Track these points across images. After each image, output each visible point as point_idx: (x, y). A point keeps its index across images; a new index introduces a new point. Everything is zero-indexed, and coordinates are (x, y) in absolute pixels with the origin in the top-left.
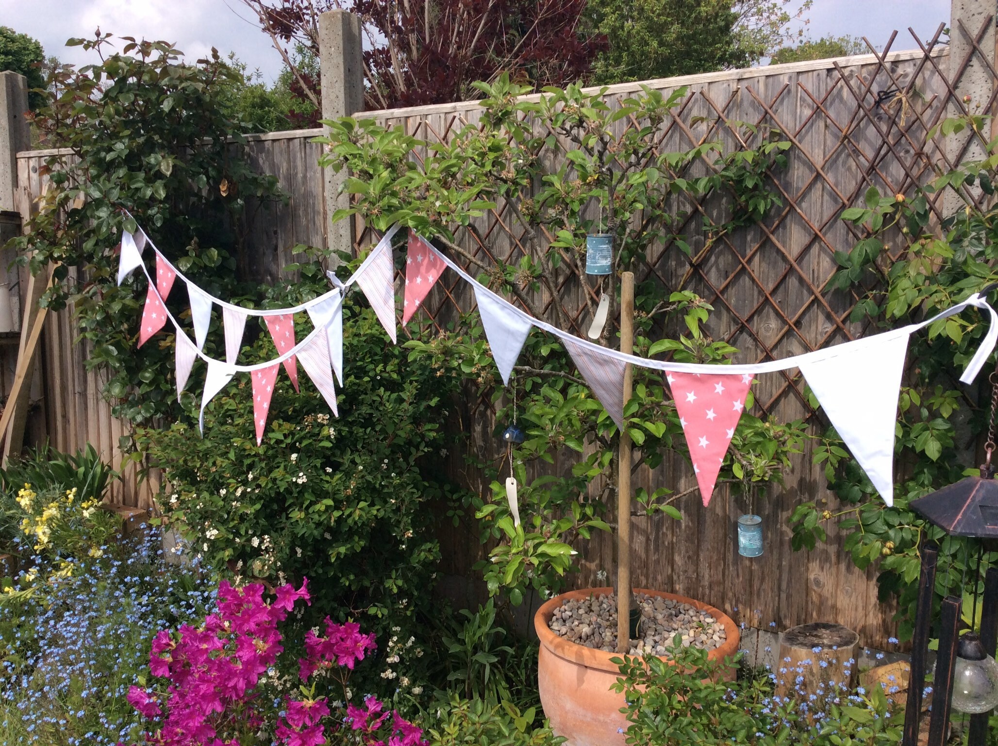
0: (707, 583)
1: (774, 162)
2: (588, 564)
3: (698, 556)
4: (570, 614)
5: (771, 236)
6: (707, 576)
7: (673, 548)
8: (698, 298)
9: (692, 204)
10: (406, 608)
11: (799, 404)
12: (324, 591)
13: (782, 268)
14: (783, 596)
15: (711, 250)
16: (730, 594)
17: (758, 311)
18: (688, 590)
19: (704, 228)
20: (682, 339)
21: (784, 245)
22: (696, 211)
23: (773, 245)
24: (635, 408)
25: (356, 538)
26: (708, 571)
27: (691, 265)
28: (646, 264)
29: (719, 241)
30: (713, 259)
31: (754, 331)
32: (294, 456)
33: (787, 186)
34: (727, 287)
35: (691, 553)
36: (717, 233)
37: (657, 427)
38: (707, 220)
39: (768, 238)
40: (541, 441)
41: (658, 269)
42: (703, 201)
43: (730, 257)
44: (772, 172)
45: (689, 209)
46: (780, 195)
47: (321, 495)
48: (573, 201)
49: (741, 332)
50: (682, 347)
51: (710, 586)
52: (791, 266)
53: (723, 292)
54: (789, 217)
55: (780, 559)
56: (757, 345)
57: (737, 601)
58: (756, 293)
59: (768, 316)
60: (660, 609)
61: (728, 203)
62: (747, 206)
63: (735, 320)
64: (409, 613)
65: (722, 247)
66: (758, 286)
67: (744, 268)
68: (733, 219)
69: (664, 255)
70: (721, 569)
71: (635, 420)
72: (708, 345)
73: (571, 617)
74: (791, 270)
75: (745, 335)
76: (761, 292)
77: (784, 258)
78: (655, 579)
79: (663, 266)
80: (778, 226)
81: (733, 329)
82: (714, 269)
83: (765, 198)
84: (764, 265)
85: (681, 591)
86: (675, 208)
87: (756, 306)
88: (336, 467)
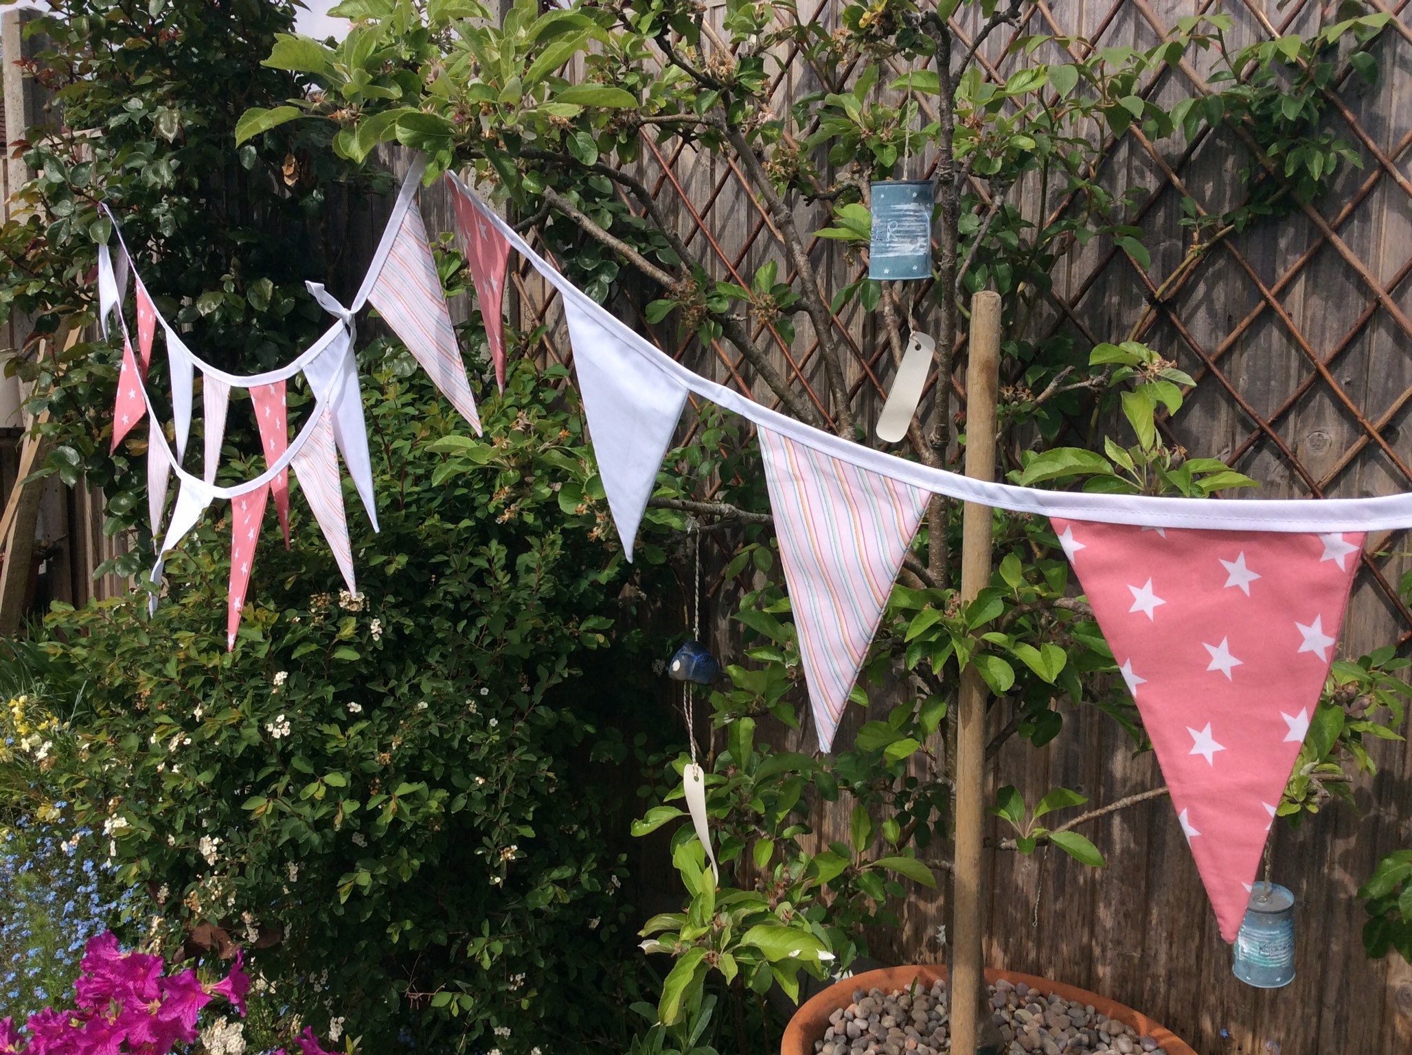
0: (1162, 972)
1: (1349, 69)
2: (922, 905)
3: (1147, 913)
4: (863, 1025)
5: (1334, 237)
6: (1163, 958)
7: (1093, 892)
8: (1157, 358)
9: (1158, 171)
10: (523, 991)
11: (1383, 609)
12: (363, 944)
13: (1357, 308)
14: (1329, 1016)
15: (1198, 271)
16: (1212, 1000)
17: (1299, 404)
18: (1121, 979)
19: (1184, 222)
20: (1110, 449)
21: (1363, 255)
22: (1167, 186)
23: (1340, 257)
24: (995, 609)
25: (404, 853)
26: (1164, 947)
27: (1152, 301)
28: (1055, 302)
29: (1217, 249)
30: (1201, 289)
31: (1289, 443)
32: (280, 677)
33: (1376, 124)
34: (1230, 350)
35: (1131, 906)
36: (1208, 232)
37: (1046, 658)
38: (1190, 204)
39: (1327, 243)
40: (777, 675)
41: (1081, 315)
42: (1183, 165)
43: (1239, 284)
44: (1341, 96)
45: (1151, 183)
46: (1358, 145)
47: (323, 762)
48: (883, 146)
49: (1258, 449)
50: (1108, 468)
51: (1169, 977)
52: (1379, 302)
53: (1221, 359)
54: (1377, 195)
55: (1325, 939)
56: (1292, 478)
57: (1226, 1016)
58: (1294, 364)
59: (1320, 416)
60: (1056, 1030)
61: (1238, 165)
62: (1281, 169)
63: (1245, 421)
64: (525, 1004)
65: (1221, 263)
66: (1299, 347)
67: (1269, 309)
68: (1248, 203)
69: (1096, 282)
70: (1194, 945)
71: (996, 637)
72: (1176, 465)
73: (863, 1032)
74: (1378, 313)
75: (1266, 455)
76: (1306, 360)
77: (1363, 286)
78: (1055, 949)
79: (1093, 306)
80: (1350, 216)
81: (1240, 442)
82: (1202, 314)
83: (1326, 149)
84: (1315, 301)
85: (1108, 982)
86: (1122, 182)
87: (1293, 391)
88: (371, 702)
